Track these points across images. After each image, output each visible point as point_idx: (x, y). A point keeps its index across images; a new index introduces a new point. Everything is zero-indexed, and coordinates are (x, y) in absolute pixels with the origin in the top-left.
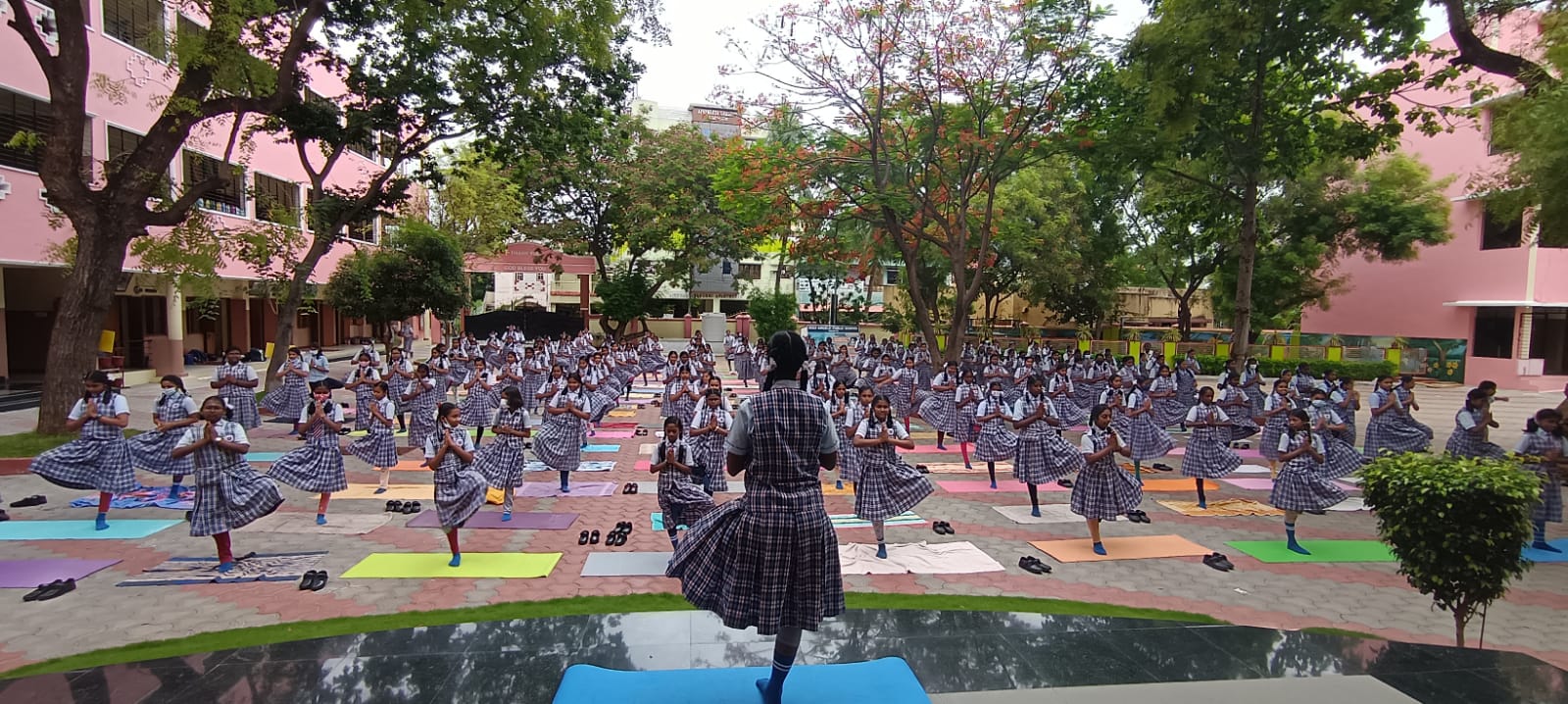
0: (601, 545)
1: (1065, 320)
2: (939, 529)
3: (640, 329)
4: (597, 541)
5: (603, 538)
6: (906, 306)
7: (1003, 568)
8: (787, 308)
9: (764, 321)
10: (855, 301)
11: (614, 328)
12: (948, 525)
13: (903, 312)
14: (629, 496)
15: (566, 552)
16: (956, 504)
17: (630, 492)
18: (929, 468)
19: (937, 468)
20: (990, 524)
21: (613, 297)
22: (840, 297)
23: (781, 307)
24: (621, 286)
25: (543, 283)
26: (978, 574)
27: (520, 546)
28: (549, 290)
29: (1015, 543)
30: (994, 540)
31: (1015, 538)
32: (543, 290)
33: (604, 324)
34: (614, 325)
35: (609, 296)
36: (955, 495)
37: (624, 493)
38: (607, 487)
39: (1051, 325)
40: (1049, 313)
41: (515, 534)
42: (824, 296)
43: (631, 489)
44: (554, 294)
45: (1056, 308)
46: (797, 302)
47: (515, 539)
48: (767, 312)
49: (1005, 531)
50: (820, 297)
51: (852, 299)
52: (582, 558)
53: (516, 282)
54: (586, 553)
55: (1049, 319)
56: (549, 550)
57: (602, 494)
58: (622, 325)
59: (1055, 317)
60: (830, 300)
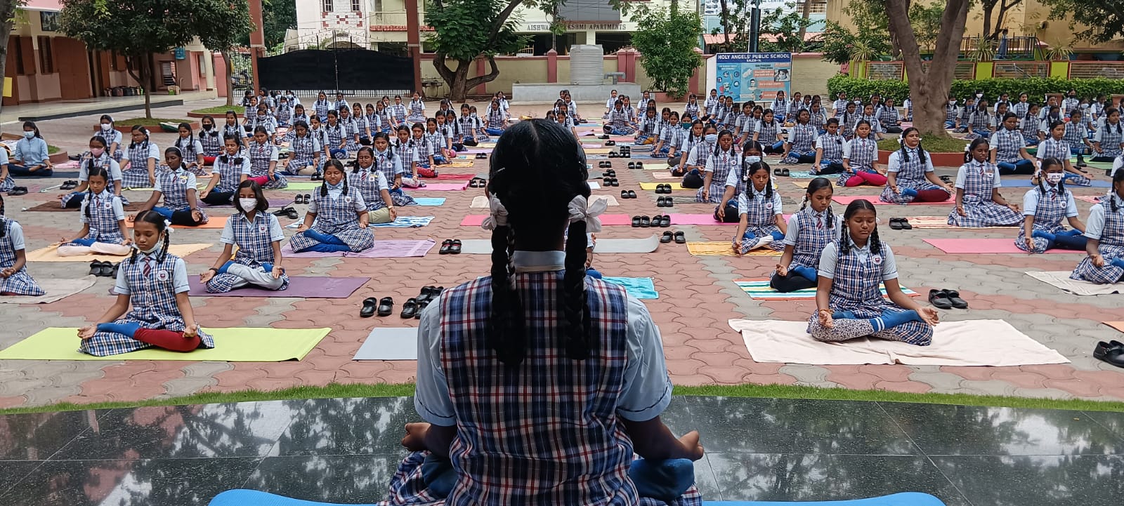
0: (395, 317)
1: (1106, 37)
2: (939, 300)
3: (488, 70)
4: (387, 313)
5: (398, 309)
6: (859, 22)
7: (1066, 360)
8: (687, 33)
9: (653, 54)
10: (785, 20)
11: (453, 70)
12: (956, 295)
13: (854, 30)
14: (448, 257)
15: (338, 326)
16: (963, 268)
17: (450, 252)
18: (912, 222)
19: (923, 222)
20: (1028, 295)
21: (449, 26)
22: (763, 15)
23: (679, 32)
24: (459, 11)
25: (360, 15)
26: (1021, 369)
27: (268, 319)
28: (367, 24)
29: (1078, 323)
30: (1039, 318)
31: (1076, 316)
32: (360, 24)
33: (439, 65)
34: (453, 65)
35: (442, 24)
36: (959, 257)
37: (442, 253)
38: (420, 246)
39: (1083, 45)
40: (1081, 27)
41: (268, 304)
42: (741, 16)
43: (451, 248)
44: (375, 30)
45: (1091, 19)
46: (702, 26)
47: (266, 309)
48: (660, 41)
49: (1056, 306)
50: (734, 17)
51: (780, 17)
52: (360, 334)
53: (324, 14)
54: (369, 329)
55: (1079, 36)
56: (315, 325)
57: (411, 254)
58: (464, 64)
59: (1089, 33)
60: (749, 20)
